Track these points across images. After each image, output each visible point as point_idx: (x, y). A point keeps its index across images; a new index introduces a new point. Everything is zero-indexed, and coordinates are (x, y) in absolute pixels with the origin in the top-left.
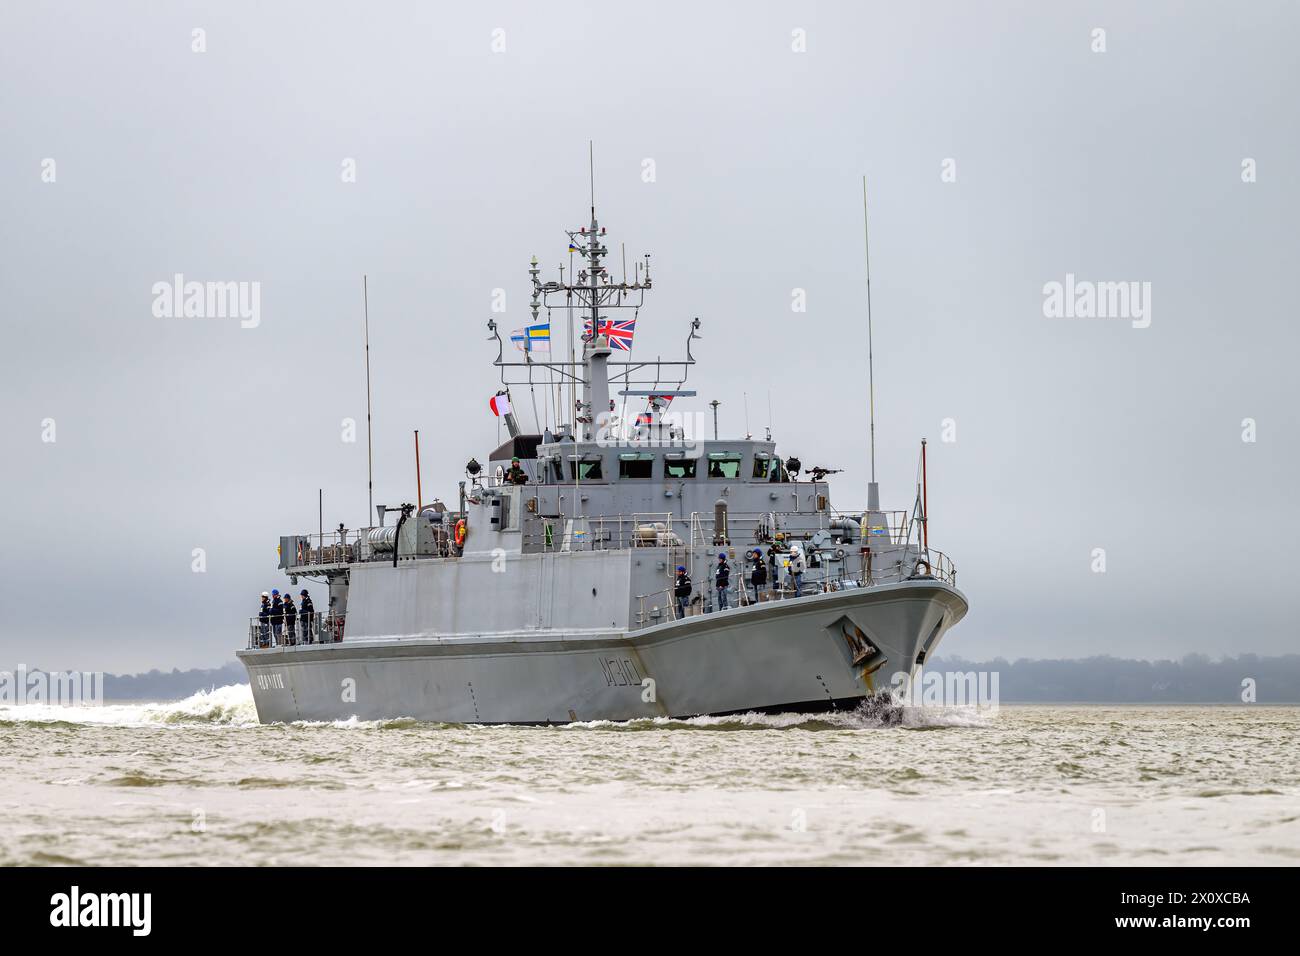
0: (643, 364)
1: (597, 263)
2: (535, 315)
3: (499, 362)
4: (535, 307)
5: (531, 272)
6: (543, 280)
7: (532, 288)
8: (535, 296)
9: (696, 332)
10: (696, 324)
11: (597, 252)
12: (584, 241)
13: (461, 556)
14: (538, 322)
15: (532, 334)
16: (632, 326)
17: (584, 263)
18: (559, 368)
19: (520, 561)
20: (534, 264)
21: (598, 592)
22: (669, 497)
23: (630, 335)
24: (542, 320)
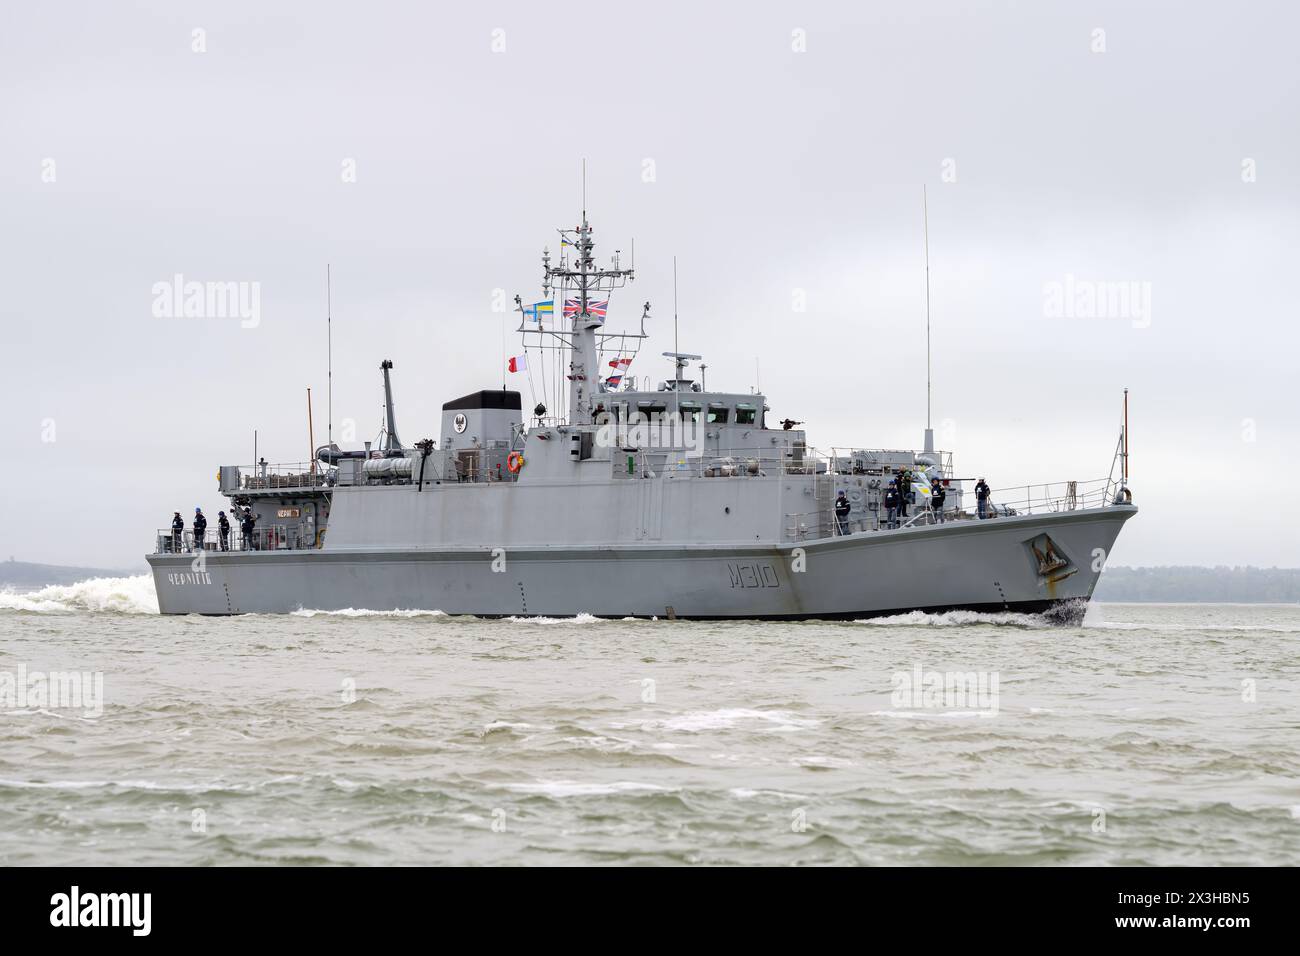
0: (614, 336)
1: (588, 254)
2: (546, 293)
3: (522, 330)
4: (546, 287)
5: (544, 259)
6: (553, 265)
7: (544, 272)
8: (546, 278)
9: (648, 313)
10: (647, 307)
11: (588, 245)
12: (576, 238)
13: (516, 481)
14: (547, 300)
15: (539, 308)
16: (605, 306)
17: (576, 255)
18: (560, 335)
19: (611, 485)
20: (546, 253)
21: (731, 509)
22: (710, 437)
23: (604, 313)
24: (549, 298)
